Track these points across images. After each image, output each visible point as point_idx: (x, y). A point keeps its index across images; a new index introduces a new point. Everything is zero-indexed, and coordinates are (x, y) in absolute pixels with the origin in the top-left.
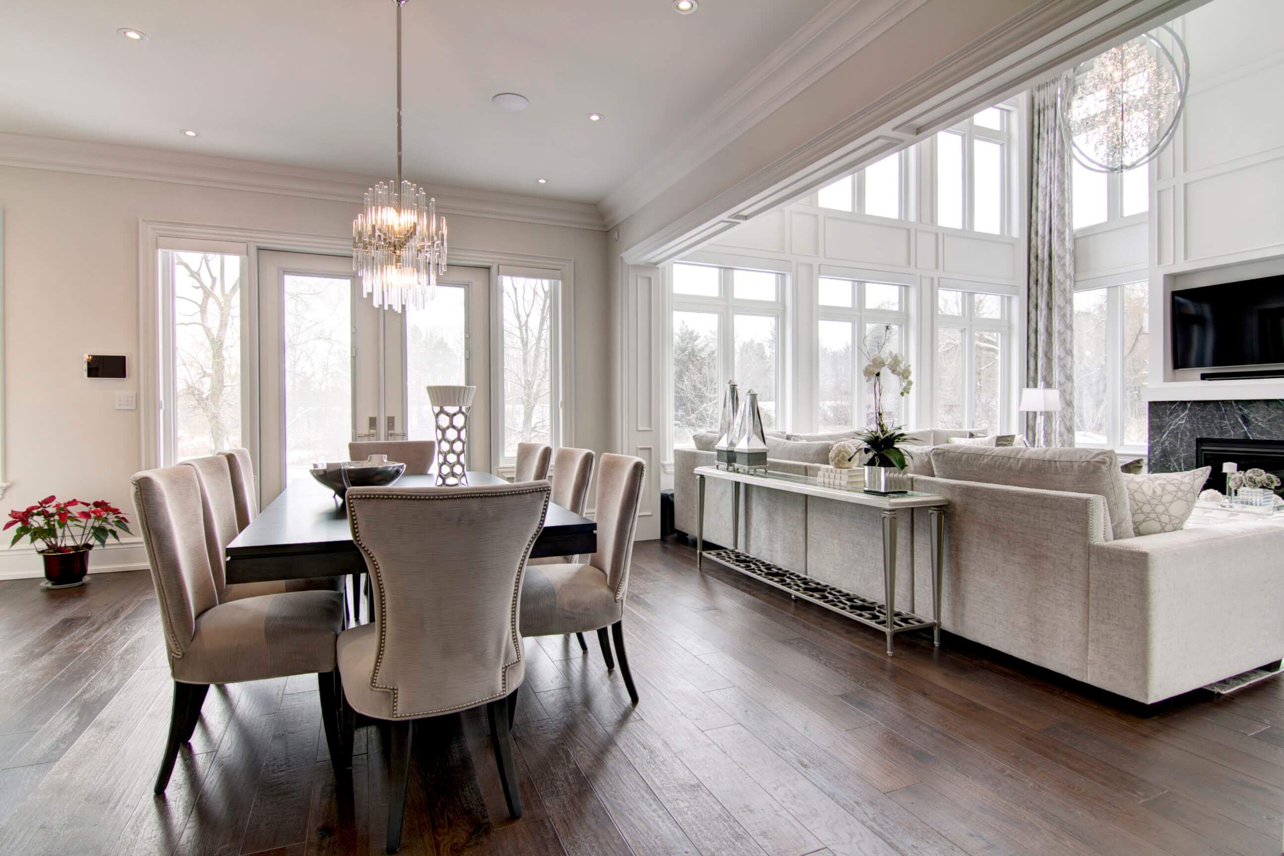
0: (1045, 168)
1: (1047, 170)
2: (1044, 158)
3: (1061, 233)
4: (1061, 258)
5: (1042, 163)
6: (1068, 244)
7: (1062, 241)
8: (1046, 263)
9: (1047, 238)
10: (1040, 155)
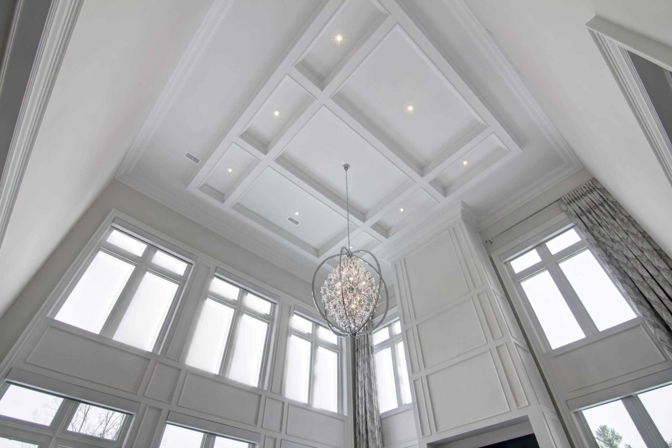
0: (361, 370)
1: (362, 371)
2: (360, 364)
3: (372, 414)
4: (373, 433)
5: (360, 366)
6: (376, 423)
7: (373, 420)
8: (365, 437)
9: (364, 418)
10: (358, 362)
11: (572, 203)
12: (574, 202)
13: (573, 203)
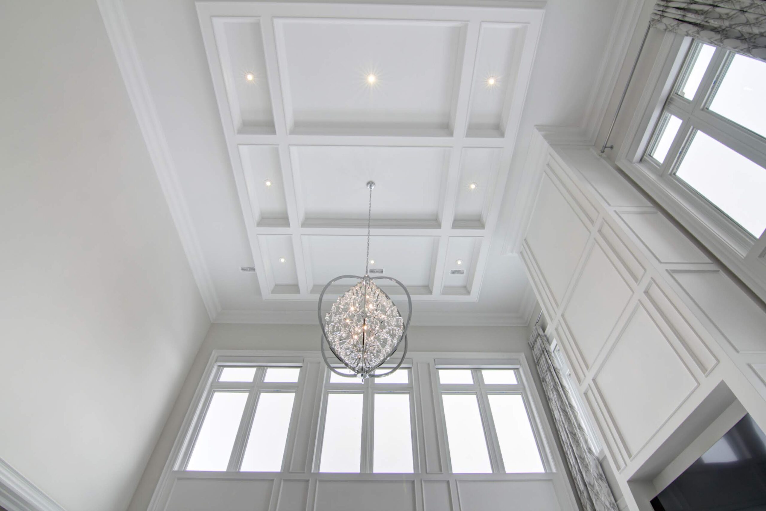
6: (592, 470)
7: (586, 467)
8: (585, 494)
9: (577, 467)
11: (667, 12)
12: (667, 7)
13: (667, 10)
